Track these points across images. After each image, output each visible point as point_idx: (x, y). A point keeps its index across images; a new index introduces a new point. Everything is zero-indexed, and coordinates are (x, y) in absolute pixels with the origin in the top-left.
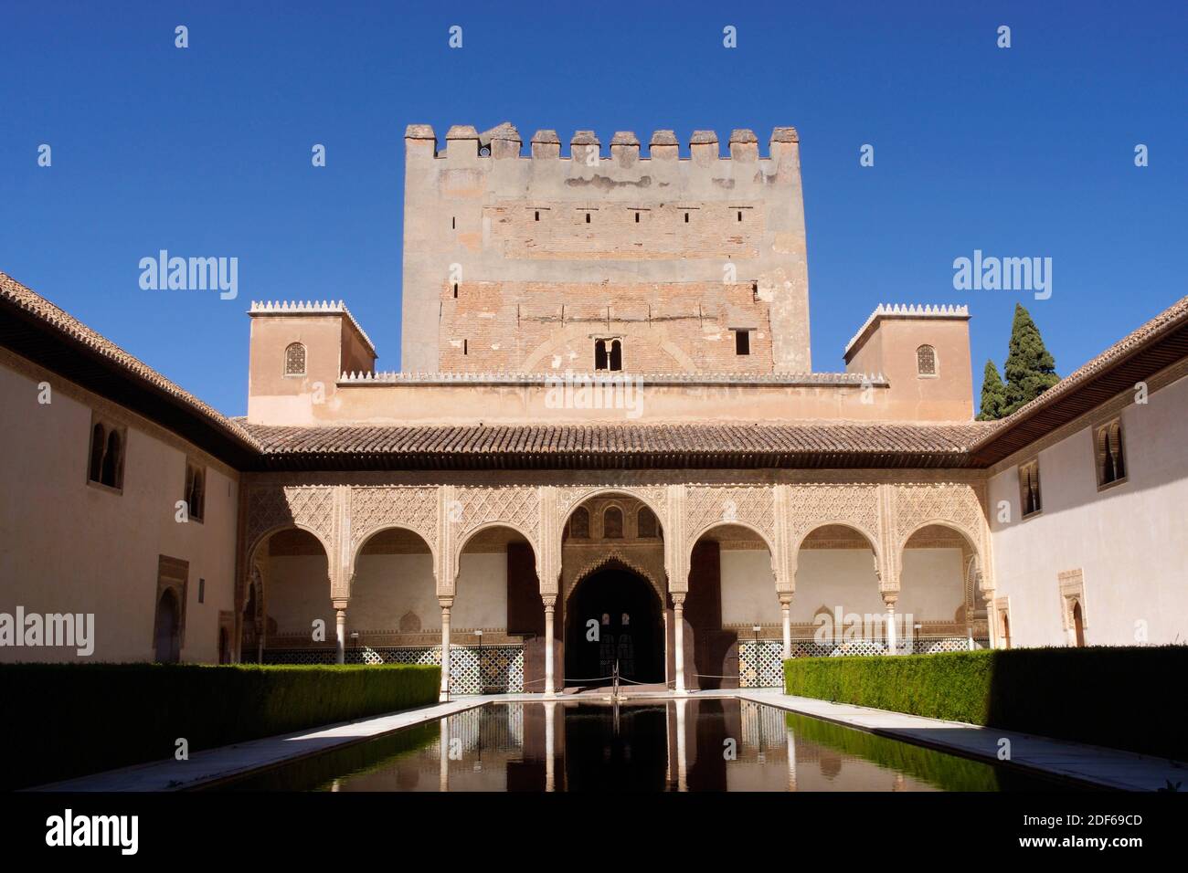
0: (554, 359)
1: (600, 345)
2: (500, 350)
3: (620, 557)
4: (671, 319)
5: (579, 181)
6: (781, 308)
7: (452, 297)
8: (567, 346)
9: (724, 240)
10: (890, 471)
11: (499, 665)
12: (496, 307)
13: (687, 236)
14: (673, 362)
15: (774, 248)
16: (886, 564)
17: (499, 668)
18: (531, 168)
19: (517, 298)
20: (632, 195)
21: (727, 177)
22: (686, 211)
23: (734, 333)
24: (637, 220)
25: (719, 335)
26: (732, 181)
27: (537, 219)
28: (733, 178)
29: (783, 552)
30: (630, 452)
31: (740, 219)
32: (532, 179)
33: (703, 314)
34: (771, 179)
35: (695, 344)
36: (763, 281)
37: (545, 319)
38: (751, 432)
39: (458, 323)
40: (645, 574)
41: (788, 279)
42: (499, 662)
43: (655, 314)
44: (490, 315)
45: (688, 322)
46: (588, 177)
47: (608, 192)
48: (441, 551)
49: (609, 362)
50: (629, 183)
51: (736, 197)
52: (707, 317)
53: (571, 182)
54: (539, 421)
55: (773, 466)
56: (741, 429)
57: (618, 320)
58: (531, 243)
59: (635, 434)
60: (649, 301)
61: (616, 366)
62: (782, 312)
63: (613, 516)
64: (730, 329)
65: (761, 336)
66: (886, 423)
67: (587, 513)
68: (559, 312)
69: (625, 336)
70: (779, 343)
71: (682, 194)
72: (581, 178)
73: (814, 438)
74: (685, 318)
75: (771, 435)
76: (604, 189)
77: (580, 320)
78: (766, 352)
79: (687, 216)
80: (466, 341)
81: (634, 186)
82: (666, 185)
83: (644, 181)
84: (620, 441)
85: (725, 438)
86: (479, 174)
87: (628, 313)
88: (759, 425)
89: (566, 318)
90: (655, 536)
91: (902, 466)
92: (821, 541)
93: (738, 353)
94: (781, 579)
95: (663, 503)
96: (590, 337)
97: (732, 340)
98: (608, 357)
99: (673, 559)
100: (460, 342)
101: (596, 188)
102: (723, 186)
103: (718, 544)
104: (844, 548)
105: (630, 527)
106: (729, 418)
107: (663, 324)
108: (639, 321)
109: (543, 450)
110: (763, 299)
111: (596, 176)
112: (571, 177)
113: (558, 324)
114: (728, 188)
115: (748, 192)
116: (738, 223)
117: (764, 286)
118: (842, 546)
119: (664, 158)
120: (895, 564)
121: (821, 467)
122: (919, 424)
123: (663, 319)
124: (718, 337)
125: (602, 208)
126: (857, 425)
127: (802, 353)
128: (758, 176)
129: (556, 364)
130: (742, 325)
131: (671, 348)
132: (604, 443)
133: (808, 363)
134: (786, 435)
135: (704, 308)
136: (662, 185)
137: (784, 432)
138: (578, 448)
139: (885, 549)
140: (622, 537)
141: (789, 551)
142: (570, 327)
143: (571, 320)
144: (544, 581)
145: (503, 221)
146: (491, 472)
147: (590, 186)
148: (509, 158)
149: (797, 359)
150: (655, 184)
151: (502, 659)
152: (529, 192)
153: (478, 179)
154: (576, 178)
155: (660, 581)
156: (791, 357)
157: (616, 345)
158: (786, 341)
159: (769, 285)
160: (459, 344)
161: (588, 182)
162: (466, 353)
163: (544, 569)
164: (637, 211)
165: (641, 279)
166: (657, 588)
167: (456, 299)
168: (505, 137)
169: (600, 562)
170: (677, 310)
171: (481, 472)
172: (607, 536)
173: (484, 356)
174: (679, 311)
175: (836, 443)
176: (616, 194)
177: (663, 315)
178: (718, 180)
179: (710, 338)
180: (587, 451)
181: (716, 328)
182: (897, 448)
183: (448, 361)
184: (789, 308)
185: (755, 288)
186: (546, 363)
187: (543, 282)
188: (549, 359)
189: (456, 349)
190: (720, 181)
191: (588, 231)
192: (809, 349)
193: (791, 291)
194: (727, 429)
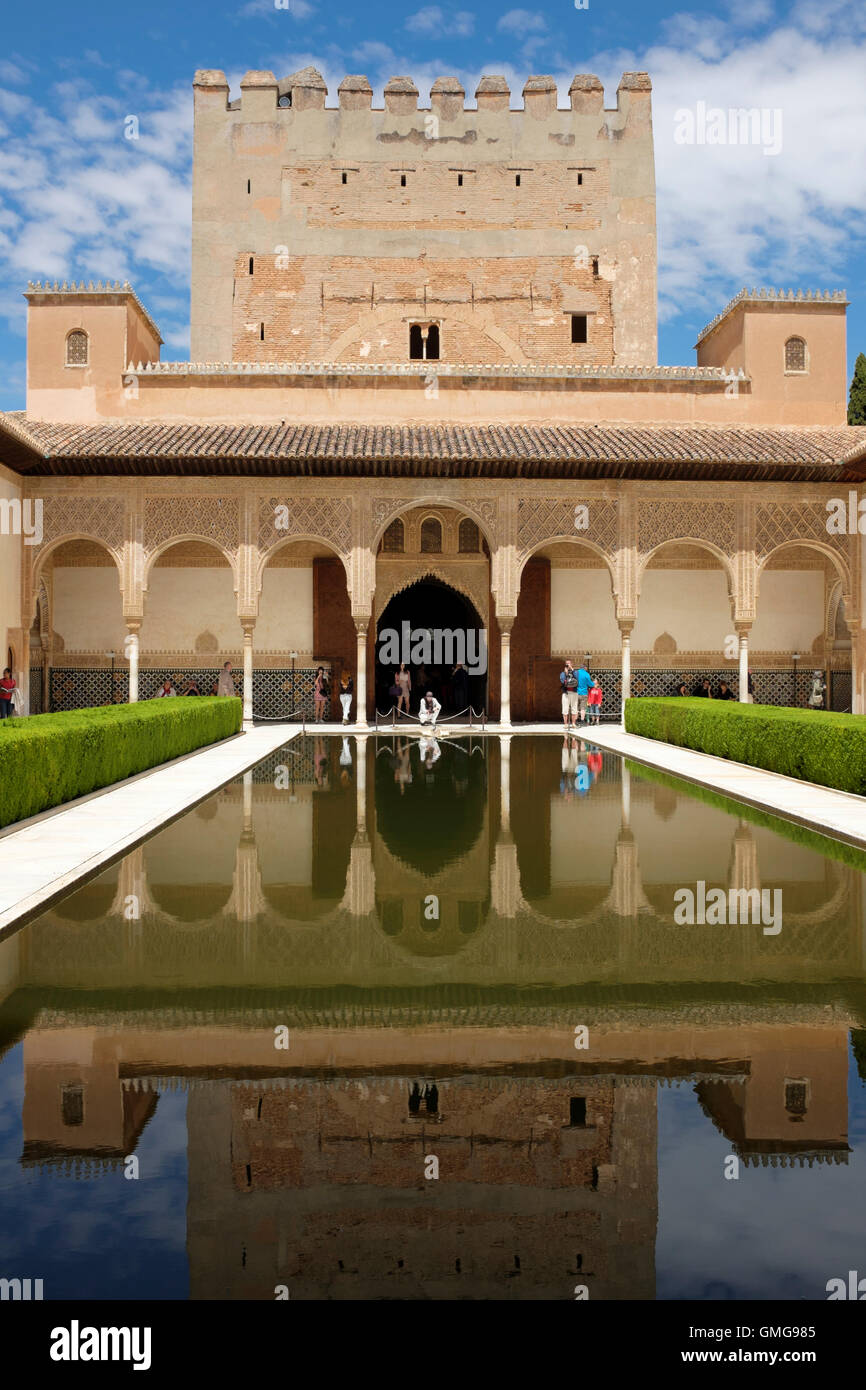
0: (362, 346)
1: (415, 330)
2: (301, 335)
3: (439, 575)
4: (498, 299)
5: (394, 137)
6: (624, 288)
7: (247, 273)
8: (378, 330)
9: (561, 207)
10: (751, 483)
11: (304, 690)
12: (297, 286)
13: (518, 203)
14: (498, 352)
15: (618, 216)
16: (741, 589)
17: (303, 693)
18: (337, 120)
19: (321, 275)
20: (455, 154)
21: (566, 132)
22: (517, 173)
23: (570, 317)
24: (460, 183)
25: (553, 320)
26: (572, 137)
27: (344, 181)
28: (572, 133)
29: (625, 574)
30: (455, 458)
31: (580, 182)
32: (339, 135)
33: (535, 294)
34: (618, 134)
35: (524, 330)
36: (605, 257)
37: (355, 300)
38: (591, 435)
39: (253, 303)
40: (466, 594)
41: (634, 254)
42: (304, 687)
43: (479, 294)
44: (291, 294)
45: (517, 303)
46: (404, 132)
47: (426, 150)
48: (242, 567)
49: (425, 350)
50: (451, 138)
51: (576, 156)
52: (539, 298)
53: (384, 137)
54: (349, 419)
55: (617, 477)
56: (580, 432)
57: (436, 301)
58: (337, 211)
59: (460, 437)
60: (472, 279)
61: (434, 354)
62: (624, 295)
63: (431, 529)
64: (565, 313)
65: (601, 321)
66: (745, 427)
67: (402, 524)
68: (368, 292)
69: (444, 320)
70: (621, 330)
71: (513, 152)
72: (396, 134)
73: (665, 444)
74: (513, 299)
75: (615, 440)
76: (421, 146)
77: (392, 301)
78: (606, 340)
79: (518, 179)
80: (263, 324)
81: (458, 143)
82: (495, 141)
83: (469, 137)
84: (444, 445)
85: (564, 444)
86: (278, 127)
87: (448, 293)
88: (599, 427)
89: (377, 298)
90: (478, 552)
91: (765, 479)
92: (666, 561)
93: (574, 341)
94: (623, 605)
95: (493, 517)
96: (404, 320)
97: (566, 325)
98: (424, 343)
99: (501, 580)
100: (256, 325)
101: (413, 145)
102: (561, 144)
103: (549, 561)
104: (692, 568)
105: (450, 541)
106: (565, 418)
107: (488, 307)
108: (460, 302)
109: (357, 456)
110: (605, 278)
111: (414, 130)
112: (384, 132)
113: (367, 306)
114: (567, 144)
115: (590, 150)
116: (578, 187)
117: (606, 262)
118: (690, 566)
119: (492, 109)
120: (751, 590)
121: (673, 478)
122: (783, 429)
123: (487, 300)
124: (551, 321)
125: (419, 169)
126: (713, 428)
127: (647, 341)
128: (603, 131)
129: (365, 352)
130: (579, 309)
131: (497, 334)
132: (425, 447)
133: (655, 354)
134: (633, 439)
135: (535, 287)
136: (490, 141)
137: (629, 436)
138: (397, 453)
139: (741, 572)
140: (441, 552)
141: (633, 574)
142: (381, 309)
143: (383, 300)
144: (356, 602)
145: (306, 184)
146: (298, 478)
147: (407, 142)
148: (313, 109)
149: (641, 348)
150: (481, 140)
151: (307, 684)
152: (336, 149)
153: (277, 133)
154: (391, 132)
155: (482, 602)
156: (635, 345)
157: (434, 330)
158: (629, 328)
159: (612, 262)
160: (254, 328)
161: (403, 138)
162: (262, 338)
163: (356, 588)
164: (460, 173)
165: (463, 254)
166: (479, 610)
167: (253, 276)
168: (308, 84)
169: (415, 579)
170: (504, 290)
171: (286, 479)
172: (424, 550)
173: (283, 342)
174: (509, 291)
175: (691, 451)
176: (437, 153)
177: (488, 295)
178: (557, 135)
179: (542, 323)
180: (407, 457)
181: (550, 312)
182: (761, 458)
183: (243, 350)
184: (634, 288)
185: (595, 265)
186: (352, 351)
187: (351, 257)
188: (358, 345)
189: (251, 334)
190: (558, 136)
191: (403, 197)
192: (655, 337)
193: (637, 268)
194: (563, 432)
